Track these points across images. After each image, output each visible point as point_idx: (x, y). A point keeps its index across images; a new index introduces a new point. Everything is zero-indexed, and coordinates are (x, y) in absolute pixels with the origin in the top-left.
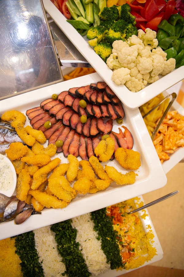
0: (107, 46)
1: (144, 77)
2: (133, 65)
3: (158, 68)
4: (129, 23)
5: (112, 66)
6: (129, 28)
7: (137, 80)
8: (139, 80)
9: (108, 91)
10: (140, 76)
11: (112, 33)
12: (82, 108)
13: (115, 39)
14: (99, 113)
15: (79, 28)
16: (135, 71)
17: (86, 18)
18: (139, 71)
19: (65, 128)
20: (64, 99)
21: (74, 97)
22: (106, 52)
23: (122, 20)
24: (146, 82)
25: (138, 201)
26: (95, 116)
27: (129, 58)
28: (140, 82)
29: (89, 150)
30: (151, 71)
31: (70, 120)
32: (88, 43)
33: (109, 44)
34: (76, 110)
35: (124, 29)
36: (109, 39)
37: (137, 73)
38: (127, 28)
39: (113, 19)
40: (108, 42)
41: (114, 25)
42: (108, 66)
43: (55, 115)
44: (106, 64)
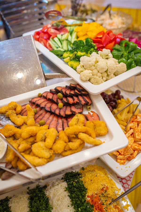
0: (76, 60)
1: (103, 75)
2: (93, 67)
3: (111, 67)
4: (91, 47)
5: (80, 71)
6: (92, 50)
7: (98, 77)
8: (99, 77)
9: (78, 87)
10: (99, 74)
11: (79, 53)
12: (60, 99)
13: (81, 56)
14: (72, 101)
15: (58, 54)
16: (95, 71)
17: (62, 48)
18: (98, 72)
19: (47, 113)
20: (47, 95)
21: (54, 93)
22: (76, 64)
23: (87, 46)
24: (105, 79)
25: (119, 192)
26: (69, 102)
27: (90, 63)
28: (100, 78)
29: (64, 126)
30: (106, 70)
31: (50, 108)
32: (63, 61)
33: (78, 59)
34: (55, 100)
35: (88, 51)
36: (78, 57)
37: (97, 72)
38: (91, 50)
39: (80, 46)
40: (77, 59)
41: (81, 49)
42: (78, 72)
43: (40, 105)
44: (76, 71)
